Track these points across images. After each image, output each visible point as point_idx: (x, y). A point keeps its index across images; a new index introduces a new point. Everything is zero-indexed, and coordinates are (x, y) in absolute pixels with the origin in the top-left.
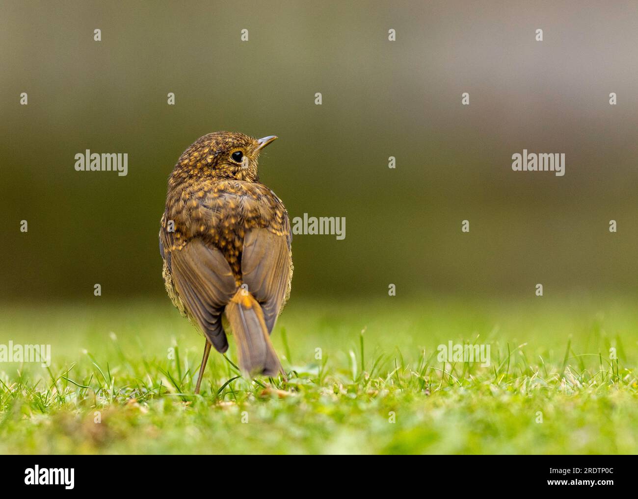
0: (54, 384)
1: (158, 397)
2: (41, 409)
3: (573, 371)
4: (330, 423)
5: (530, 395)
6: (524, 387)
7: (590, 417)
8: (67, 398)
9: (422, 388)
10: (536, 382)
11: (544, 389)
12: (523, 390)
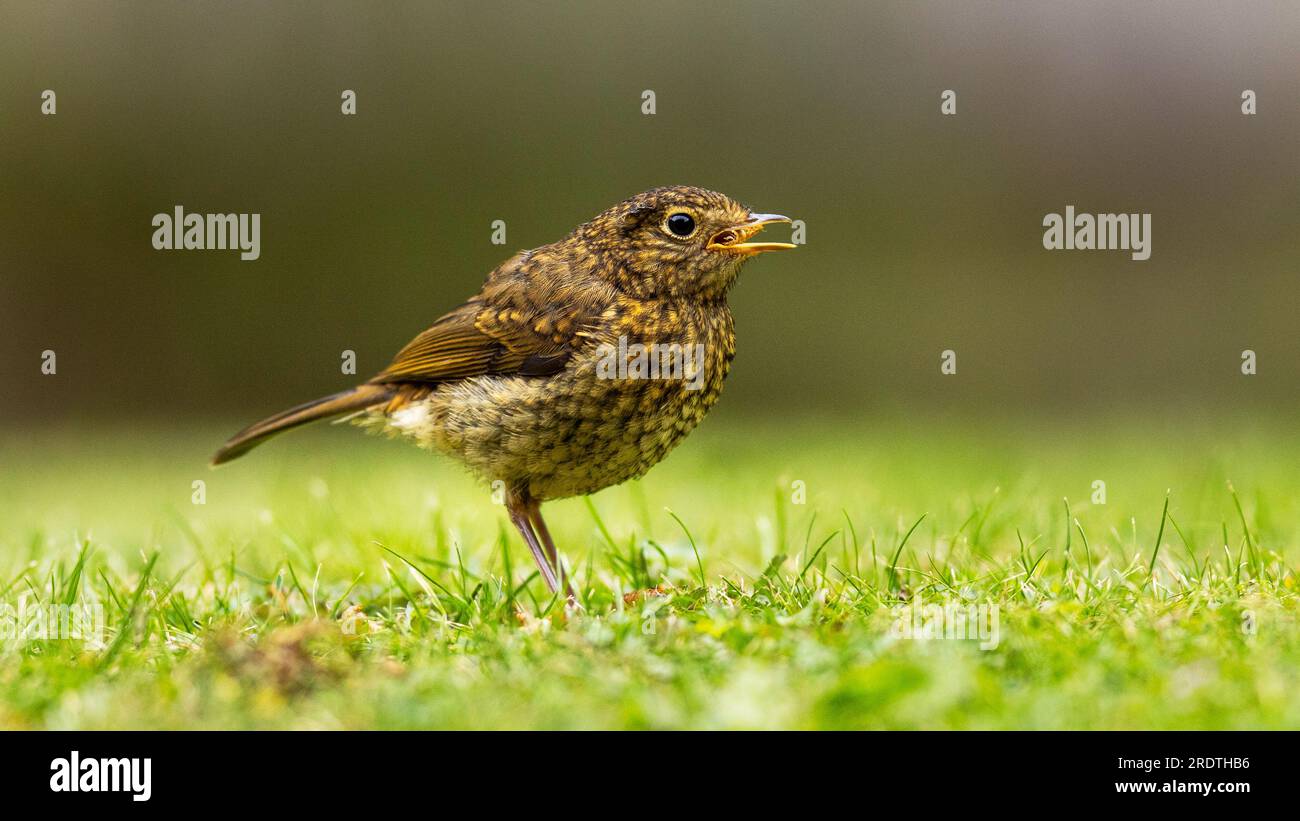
0: (209, 576)
1: (403, 602)
2: (186, 625)
3: (1174, 556)
4: (722, 653)
5: (1094, 601)
6: (1083, 585)
7: (1204, 641)
8: (233, 604)
9: (894, 585)
10: (1105, 575)
11: (1120, 590)
12: (1081, 591)
